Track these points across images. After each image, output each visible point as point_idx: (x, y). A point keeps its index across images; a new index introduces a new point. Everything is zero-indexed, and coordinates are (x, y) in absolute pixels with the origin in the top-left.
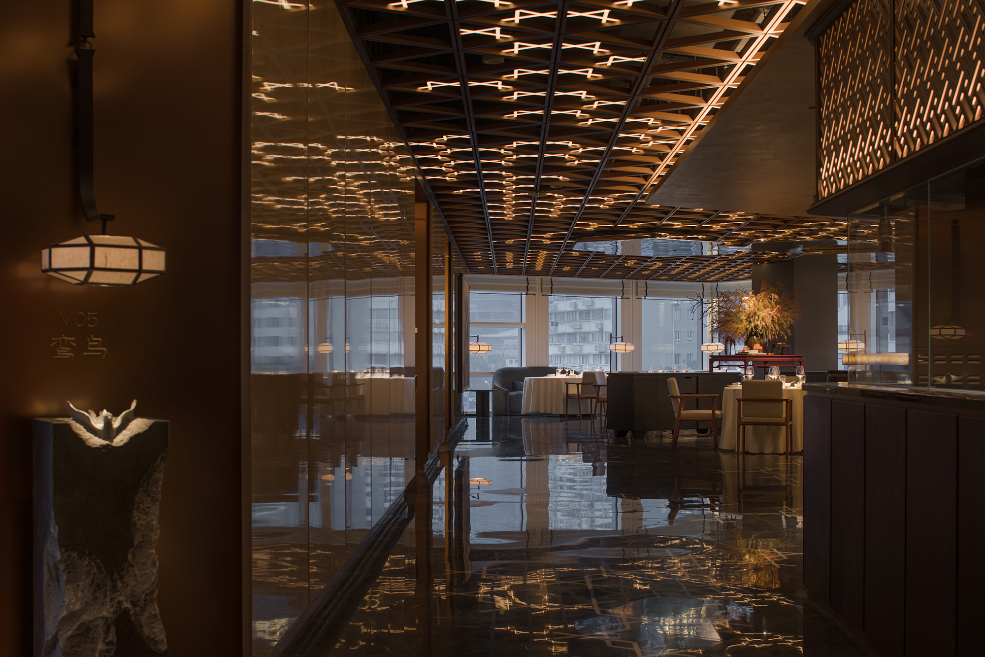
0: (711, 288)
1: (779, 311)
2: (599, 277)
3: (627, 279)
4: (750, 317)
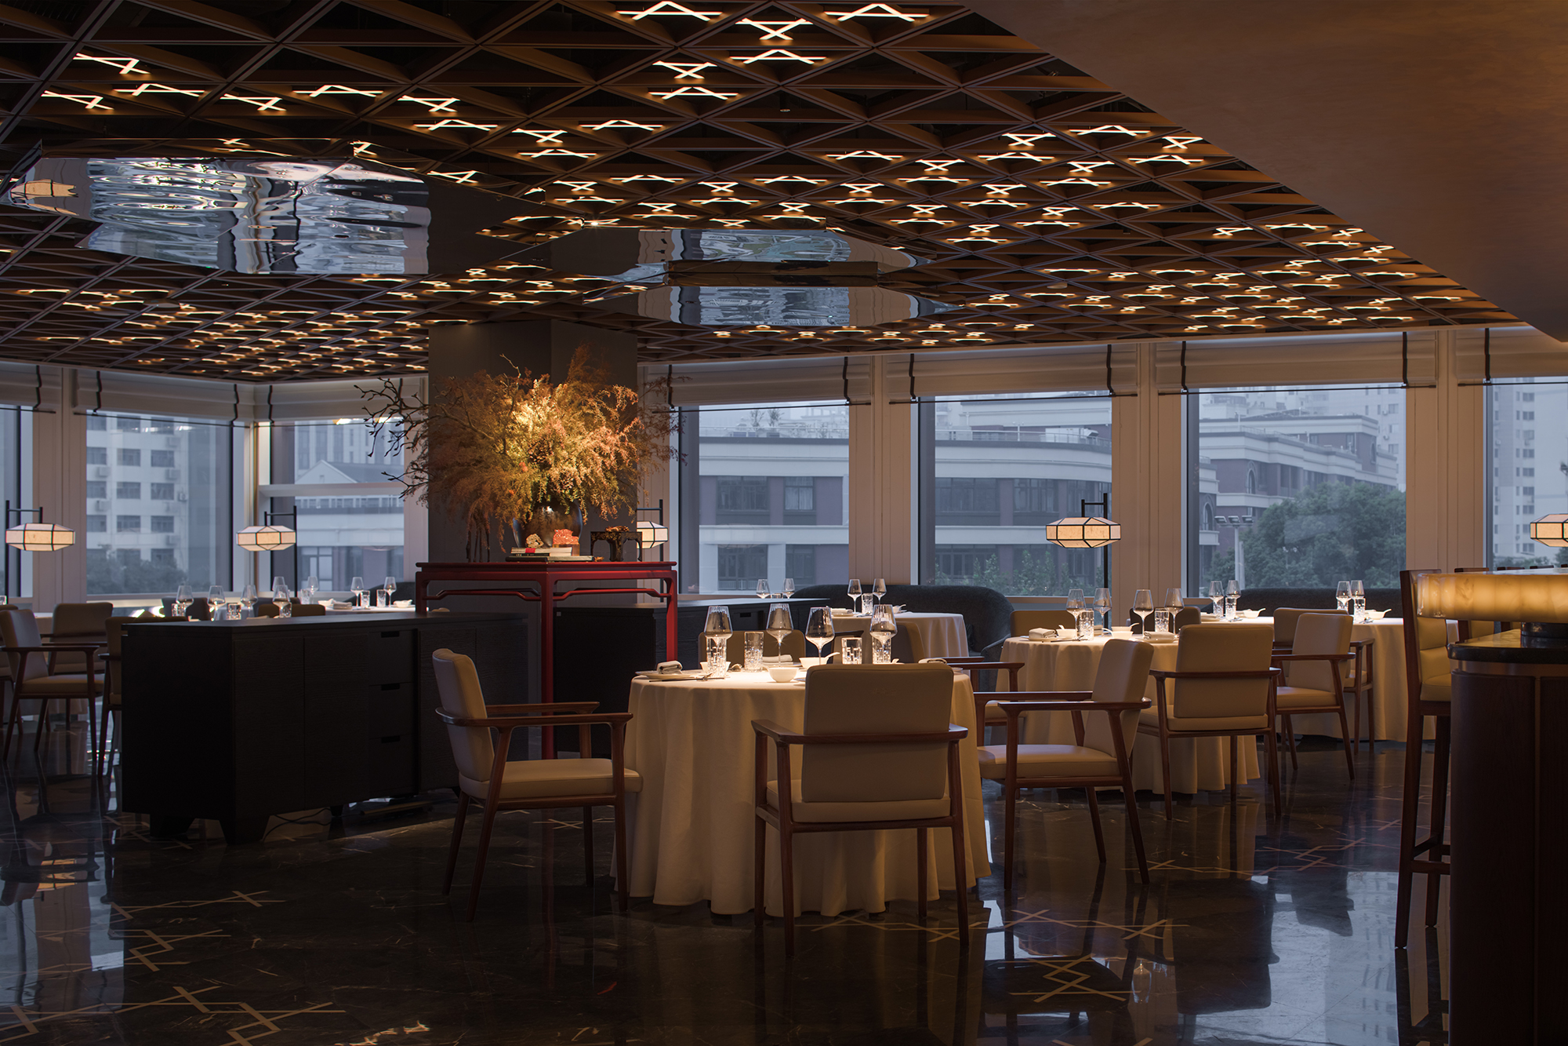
0: (255, 395)
1: (635, 436)
3: (52, 361)
4: (542, 452)
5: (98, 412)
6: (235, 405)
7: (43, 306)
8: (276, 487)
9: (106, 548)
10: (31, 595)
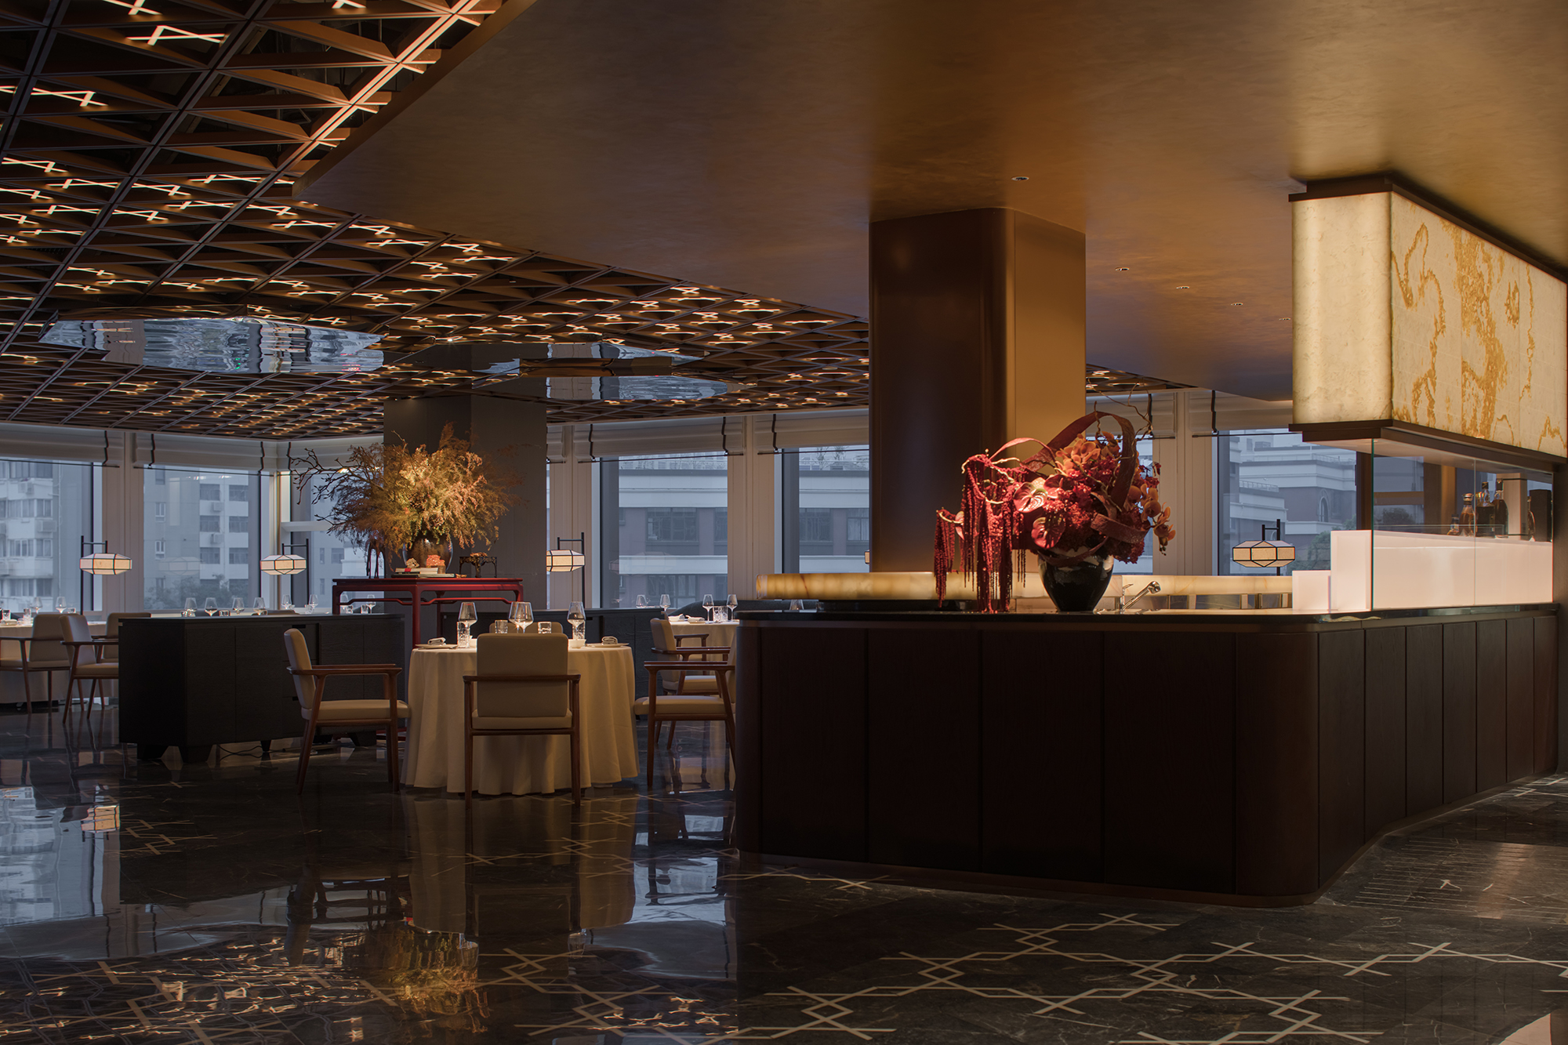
0: (278, 450)
1: (481, 488)
2: (57, 421)
3: (115, 427)
4: (419, 500)
5: (153, 466)
6: (262, 458)
7: (97, 392)
8: (294, 523)
9: (220, 577)
10: (101, 610)
